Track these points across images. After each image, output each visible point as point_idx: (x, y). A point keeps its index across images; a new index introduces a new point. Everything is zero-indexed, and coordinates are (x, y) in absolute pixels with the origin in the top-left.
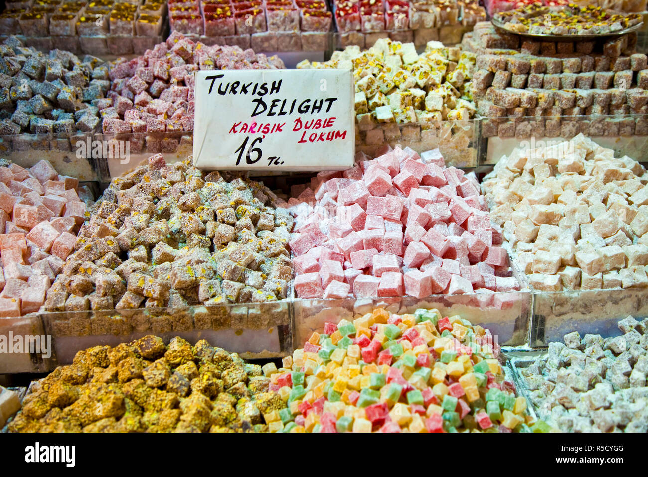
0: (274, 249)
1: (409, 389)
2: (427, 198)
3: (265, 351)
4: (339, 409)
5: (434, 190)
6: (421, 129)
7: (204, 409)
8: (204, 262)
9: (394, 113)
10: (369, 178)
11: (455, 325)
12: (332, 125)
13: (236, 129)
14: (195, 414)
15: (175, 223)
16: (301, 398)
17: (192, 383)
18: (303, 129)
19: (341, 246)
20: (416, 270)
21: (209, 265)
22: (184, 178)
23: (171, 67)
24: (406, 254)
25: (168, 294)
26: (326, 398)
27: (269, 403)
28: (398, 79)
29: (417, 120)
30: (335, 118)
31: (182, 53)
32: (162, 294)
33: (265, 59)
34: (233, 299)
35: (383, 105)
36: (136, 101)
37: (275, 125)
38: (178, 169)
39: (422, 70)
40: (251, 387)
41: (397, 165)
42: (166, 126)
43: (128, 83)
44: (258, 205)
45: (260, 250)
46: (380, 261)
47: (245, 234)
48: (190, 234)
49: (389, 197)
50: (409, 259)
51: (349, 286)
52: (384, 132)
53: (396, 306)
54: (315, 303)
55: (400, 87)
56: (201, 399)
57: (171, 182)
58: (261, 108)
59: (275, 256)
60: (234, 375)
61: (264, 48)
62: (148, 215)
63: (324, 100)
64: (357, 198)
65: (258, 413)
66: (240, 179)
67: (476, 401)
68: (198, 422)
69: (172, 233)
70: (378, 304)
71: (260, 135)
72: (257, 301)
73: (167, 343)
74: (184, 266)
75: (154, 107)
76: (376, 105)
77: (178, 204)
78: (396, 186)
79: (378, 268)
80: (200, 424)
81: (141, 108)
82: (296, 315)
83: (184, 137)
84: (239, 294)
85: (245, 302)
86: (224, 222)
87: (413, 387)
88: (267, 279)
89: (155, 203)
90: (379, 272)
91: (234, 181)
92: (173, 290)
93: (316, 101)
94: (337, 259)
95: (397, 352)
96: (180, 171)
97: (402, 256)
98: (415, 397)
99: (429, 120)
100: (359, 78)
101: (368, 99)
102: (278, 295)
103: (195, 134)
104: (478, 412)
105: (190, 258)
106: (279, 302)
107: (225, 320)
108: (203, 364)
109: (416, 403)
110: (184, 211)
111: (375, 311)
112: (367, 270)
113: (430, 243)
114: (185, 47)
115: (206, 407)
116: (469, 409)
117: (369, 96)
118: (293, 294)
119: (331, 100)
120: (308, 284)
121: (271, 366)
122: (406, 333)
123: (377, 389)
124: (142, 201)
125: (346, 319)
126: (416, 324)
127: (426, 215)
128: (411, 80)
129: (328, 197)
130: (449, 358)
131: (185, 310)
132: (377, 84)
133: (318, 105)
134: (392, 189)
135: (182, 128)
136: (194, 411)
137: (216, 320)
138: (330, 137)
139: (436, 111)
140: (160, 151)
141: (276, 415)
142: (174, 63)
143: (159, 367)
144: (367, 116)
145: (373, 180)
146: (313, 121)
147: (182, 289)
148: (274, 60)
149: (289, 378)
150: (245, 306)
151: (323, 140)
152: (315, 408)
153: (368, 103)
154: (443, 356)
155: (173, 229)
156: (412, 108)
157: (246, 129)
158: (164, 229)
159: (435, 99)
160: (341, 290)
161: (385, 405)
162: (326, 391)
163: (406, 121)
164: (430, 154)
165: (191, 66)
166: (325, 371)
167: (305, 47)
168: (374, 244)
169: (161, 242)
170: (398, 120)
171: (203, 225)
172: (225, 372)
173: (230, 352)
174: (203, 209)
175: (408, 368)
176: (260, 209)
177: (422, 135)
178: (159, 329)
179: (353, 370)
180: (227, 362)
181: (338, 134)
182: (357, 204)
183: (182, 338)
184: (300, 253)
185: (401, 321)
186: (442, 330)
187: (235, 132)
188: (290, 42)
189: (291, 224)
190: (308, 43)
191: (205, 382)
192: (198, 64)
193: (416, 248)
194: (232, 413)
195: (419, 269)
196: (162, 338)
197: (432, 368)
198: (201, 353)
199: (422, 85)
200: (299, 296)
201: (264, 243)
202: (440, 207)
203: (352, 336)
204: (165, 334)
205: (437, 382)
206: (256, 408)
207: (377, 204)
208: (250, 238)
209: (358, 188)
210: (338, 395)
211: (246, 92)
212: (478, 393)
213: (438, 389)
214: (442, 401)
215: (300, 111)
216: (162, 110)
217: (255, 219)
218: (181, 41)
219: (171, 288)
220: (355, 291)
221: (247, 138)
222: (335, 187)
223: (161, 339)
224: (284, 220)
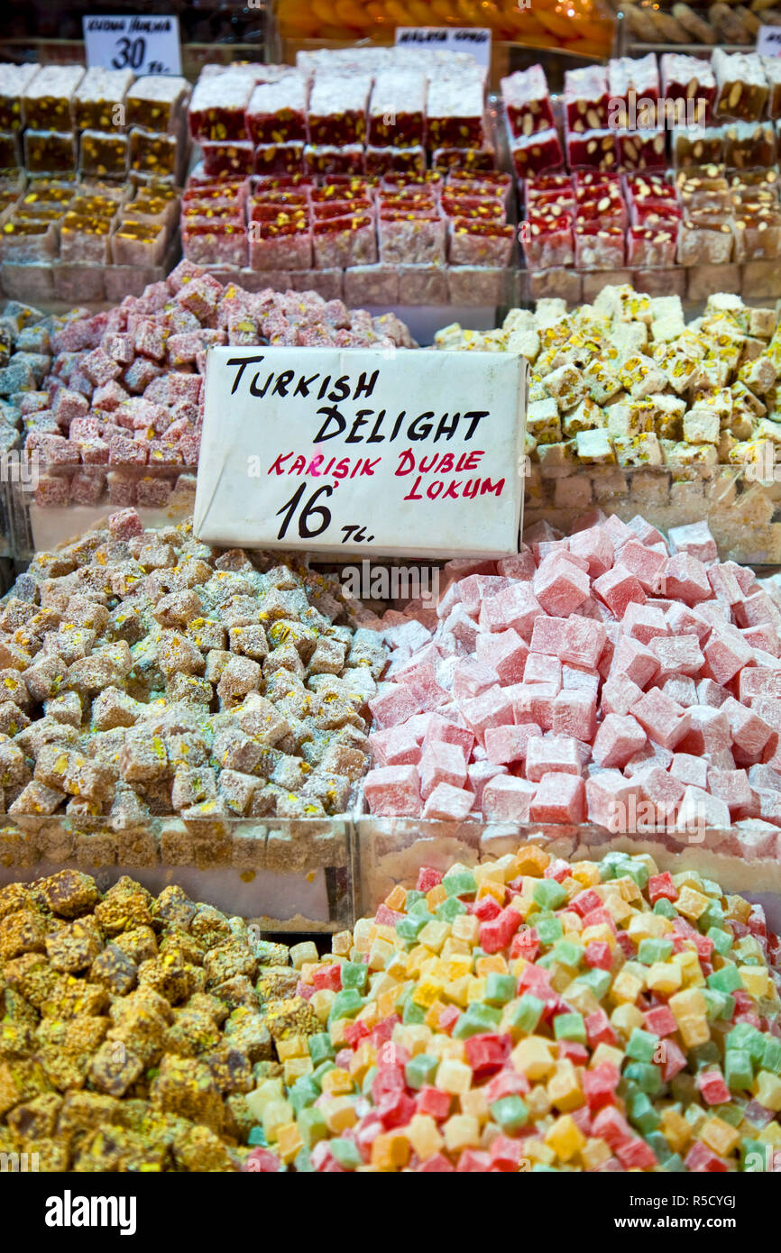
0: (334, 713)
1: (558, 1011)
2: (657, 626)
3: (298, 917)
4: (416, 1038)
5: (678, 608)
6: (672, 481)
7: (152, 1019)
8: (187, 730)
9: (613, 446)
10: (542, 580)
11: (685, 889)
12: (475, 467)
13: (283, 465)
14: (133, 1029)
15: (145, 652)
16: (352, 1015)
17: (141, 968)
18: (416, 472)
19: (468, 714)
20: (616, 773)
21: (197, 737)
22: (174, 560)
23: (171, 334)
24: (599, 740)
25: (111, 791)
26: (400, 1018)
27: (290, 1020)
28: (628, 374)
29: (664, 461)
30: (481, 453)
31: (194, 305)
32: (98, 790)
33: (369, 321)
34: (239, 808)
35: (593, 427)
36: (96, 400)
37: (360, 461)
38: (166, 541)
39: (681, 357)
40: (261, 986)
41: (607, 553)
42: (148, 453)
43: (82, 364)
44: (316, 621)
45: (307, 713)
46: (539, 749)
47: (281, 679)
48: (173, 673)
49: (576, 620)
50: (602, 750)
51: (472, 796)
52: (592, 482)
53: (565, 843)
54: (401, 827)
55: (633, 390)
56: (150, 1001)
57: (146, 567)
58: (334, 426)
59: (337, 726)
60: (228, 962)
61: (368, 298)
62: (93, 632)
63: (462, 415)
64: (514, 617)
65: (267, 1040)
66: (284, 568)
67: (702, 1047)
68: (139, 1044)
69: (138, 670)
70: (531, 837)
71: (329, 480)
72: (285, 815)
73: (104, 889)
74: (149, 737)
75: (129, 413)
76: (579, 427)
77: (154, 612)
78: (596, 595)
79: (534, 762)
80: (143, 1049)
81: (105, 414)
82: (362, 849)
83: (183, 477)
84: (252, 799)
85: (262, 815)
86: (242, 653)
87: (569, 1006)
88: (311, 772)
89: (111, 609)
90: (537, 772)
91: (274, 571)
92: (121, 783)
93: (446, 416)
94: (457, 742)
95: (549, 935)
96: (167, 546)
97: (591, 742)
98: (568, 1026)
99: (688, 462)
100: (548, 369)
101: (563, 414)
102: (329, 806)
103: (200, 471)
104: (705, 1069)
105: (161, 722)
106: (328, 819)
107: (222, 849)
108: (169, 933)
109: (571, 1040)
110: (166, 626)
111: (522, 849)
112: (515, 767)
113: (647, 719)
114: (200, 294)
115: (160, 1017)
116: (683, 1062)
117: (565, 407)
118: (359, 807)
119: (476, 416)
120: (390, 787)
121: (308, 948)
122: (576, 900)
123: (497, 1004)
124: (83, 601)
125: (464, 863)
126: (602, 881)
127: (649, 660)
128: (656, 376)
129: (460, 614)
130: (655, 954)
131: (142, 824)
132: (582, 383)
133: (448, 424)
134: (590, 603)
135: (179, 459)
136: (132, 1022)
137: (203, 849)
138: (471, 490)
139: (705, 443)
140: (133, 502)
141: (301, 1044)
142: (177, 324)
143: (79, 931)
144: (558, 449)
145: (550, 582)
146: (437, 456)
147: (141, 782)
148: (385, 323)
149: (336, 976)
150: (262, 823)
151: (455, 496)
152: (376, 1035)
153: (562, 421)
154: (644, 949)
155: (141, 663)
156: (652, 435)
157: (302, 467)
158: (120, 662)
159: (702, 420)
160: (454, 802)
161: (507, 1036)
162: (401, 1003)
163: (638, 463)
164: (686, 532)
165: (210, 332)
166: (403, 963)
167: (455, 297)
168: (537, 716)
169: (111, 688)
170: (622, 460)
171: (201, 657)
172: (212, 954)
173: (229, 915)
174: (203, 625)
175: (564, 967)
176: (320, 631)
177: (673, 491)
178: (90, 859)
179: (456, 964)
180: (218, 935)
181: (487, 486)
182: (511, 631)
183: (134, 879)
184: (389, 724)
185: (570, 875)
186: (656, 898)
187: (280, 472)
188: (423, 287)
189: (380, 663)
190: (462, 289)
191: (166, 969)
192: (226, 329)
193: (618, 728)
194: (210, 1033)
195: (622, 771)
196: (95, 877)
197: (615, 973)
198: (168, 913)
199: (679, 389)
200: (372, 809)
201: (315, 699)
202: (681, 644)
203: (469, 898)
204: (102, 870)
205: (625, 1000)
206: (263, 1029)
207: (551, 633)
208: (290, 687)
209: (519, 597)
210: (419, 1012)
211: (305, 393)
212: (706, 1030)
213: (624, 1016)
214: (627, 1039)
215: (412, 435)
216: (144, 422)
217: (306, 650)
218: (194, 281)
219: (118, 778)
220: (486, 806)
221: (303, 486)
222: (473, 591)
223: (92, 880)
224: (366, 655)
